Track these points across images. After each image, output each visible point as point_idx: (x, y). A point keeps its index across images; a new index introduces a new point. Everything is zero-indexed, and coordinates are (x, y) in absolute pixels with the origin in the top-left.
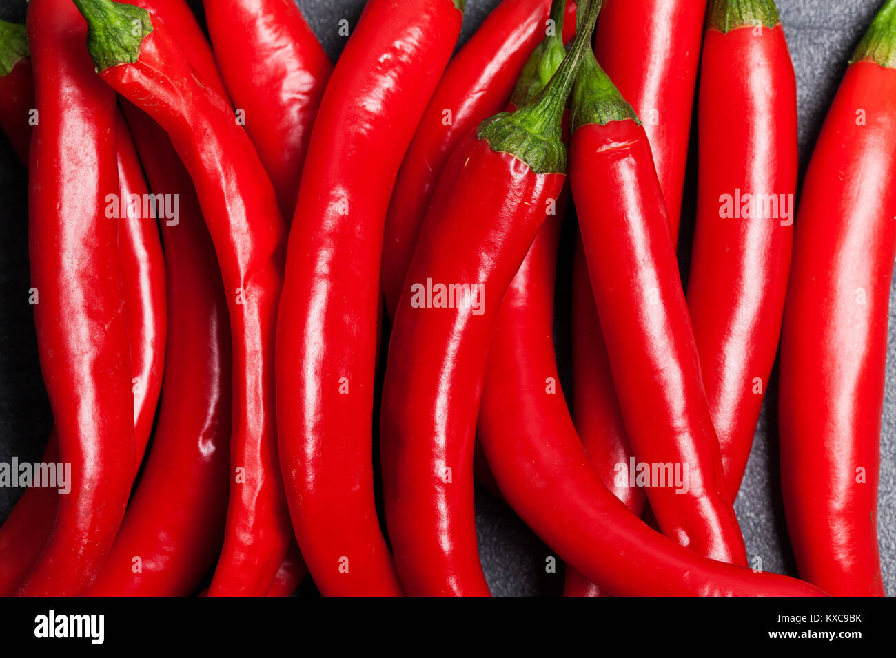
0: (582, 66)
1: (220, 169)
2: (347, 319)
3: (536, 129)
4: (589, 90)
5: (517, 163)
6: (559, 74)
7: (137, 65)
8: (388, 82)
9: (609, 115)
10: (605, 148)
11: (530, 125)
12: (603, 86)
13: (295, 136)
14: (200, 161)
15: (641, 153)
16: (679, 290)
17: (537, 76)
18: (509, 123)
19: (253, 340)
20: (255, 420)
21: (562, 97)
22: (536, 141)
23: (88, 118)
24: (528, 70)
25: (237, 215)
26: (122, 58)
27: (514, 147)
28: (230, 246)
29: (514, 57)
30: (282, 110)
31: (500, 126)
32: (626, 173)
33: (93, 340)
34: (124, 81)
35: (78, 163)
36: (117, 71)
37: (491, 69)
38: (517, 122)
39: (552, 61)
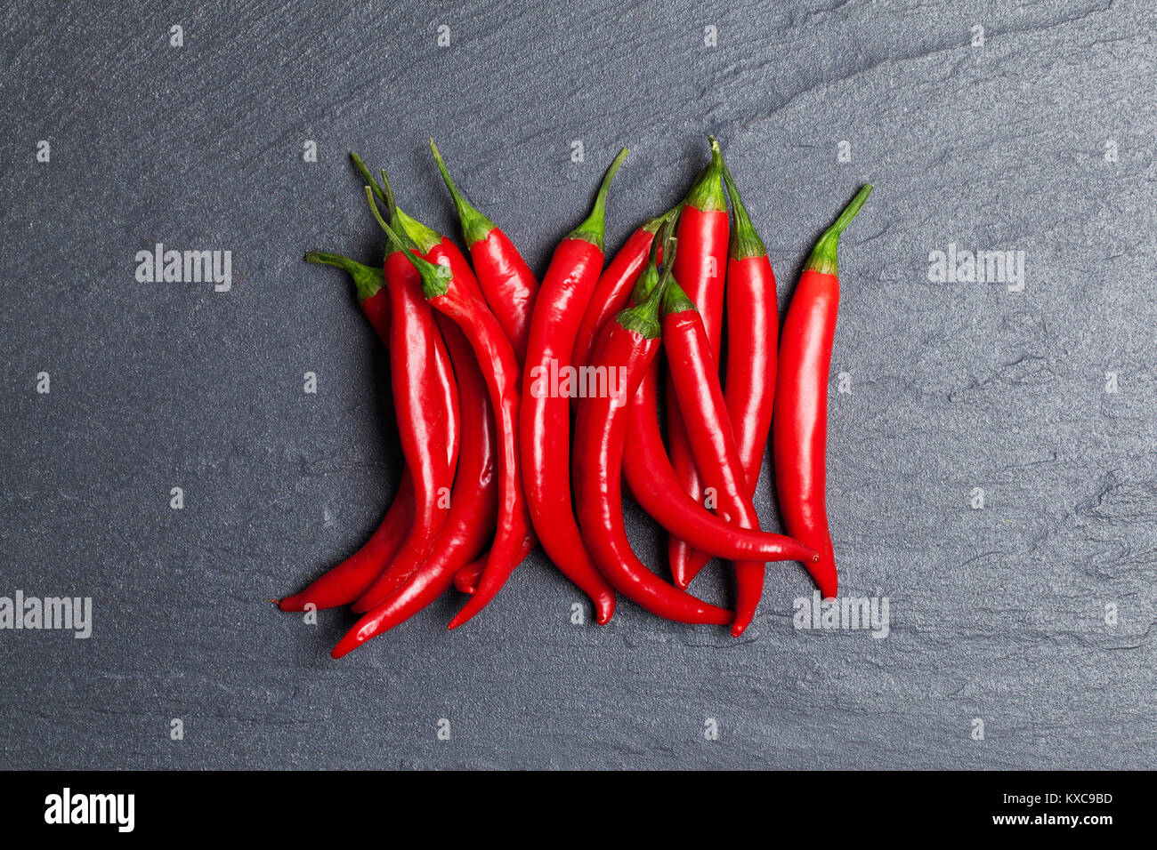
0: (667, 285)
1: (488, 343)
2: (555, 416)
3: (645, 317)
4: (671, 294)
5: (637, 335)
6: (656, 288)
7: (447, 296)
8: (568, 293)
9: (682, 308)
10: (680, 325)
11: (643, 315)
12: (678, 292)
13: (521, 321)
14: (479, 341)
15: (698, 326)
16: (720, 393)
17: (644, 286)
18: (632, 314)
19: (508, 428)
20: (511, 468)
21: (658, 301)
22: (646, 323)
23: (419, 319)
24: (639, 283)
25: (498, 367)
26: (439, 293)
27: (635, 327)
28: (494, 382)
29: (631, 276)
30: (514, 307)
31: (627, 316)
32: (691, 336)
33: (428, 432)
34: (441, 303)
35: (416, 343)
36: (437, 299)
37: (621, 283)
38: (636, 314)
39: (653, 279)
